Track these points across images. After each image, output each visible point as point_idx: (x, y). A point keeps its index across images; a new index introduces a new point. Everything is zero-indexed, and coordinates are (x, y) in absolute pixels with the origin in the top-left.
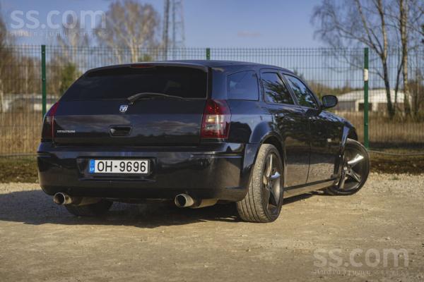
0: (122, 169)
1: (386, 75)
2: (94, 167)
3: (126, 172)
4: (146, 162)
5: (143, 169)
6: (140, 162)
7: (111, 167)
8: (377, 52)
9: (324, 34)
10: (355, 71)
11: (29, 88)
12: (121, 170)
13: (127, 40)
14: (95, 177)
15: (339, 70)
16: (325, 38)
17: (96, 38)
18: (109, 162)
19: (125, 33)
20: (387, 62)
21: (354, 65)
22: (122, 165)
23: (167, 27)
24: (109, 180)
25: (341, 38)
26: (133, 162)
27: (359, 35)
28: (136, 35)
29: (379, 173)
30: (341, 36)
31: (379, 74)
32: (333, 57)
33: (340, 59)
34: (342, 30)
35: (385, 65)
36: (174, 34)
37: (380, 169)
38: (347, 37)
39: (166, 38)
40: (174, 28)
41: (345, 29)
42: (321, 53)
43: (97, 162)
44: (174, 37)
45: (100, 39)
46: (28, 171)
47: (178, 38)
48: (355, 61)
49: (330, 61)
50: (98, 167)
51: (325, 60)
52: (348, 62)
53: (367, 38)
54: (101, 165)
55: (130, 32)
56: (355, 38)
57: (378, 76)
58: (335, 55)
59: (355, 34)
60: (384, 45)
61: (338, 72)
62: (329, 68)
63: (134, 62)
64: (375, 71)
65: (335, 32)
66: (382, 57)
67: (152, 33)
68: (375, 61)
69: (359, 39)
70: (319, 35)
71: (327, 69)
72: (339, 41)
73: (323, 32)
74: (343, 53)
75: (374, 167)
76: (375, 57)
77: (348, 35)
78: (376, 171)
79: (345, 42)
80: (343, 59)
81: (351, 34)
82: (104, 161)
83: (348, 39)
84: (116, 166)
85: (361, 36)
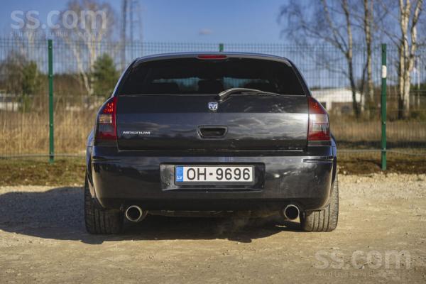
0: (220, 177)
1: (351, 74)
2: (182, 175)
3: (224, 180)
4: (250, 168)
5: (246, 176)
7: (205, 174)
8: (343, 51)
10: (321, 71)
12: (217, 178)
14: (185, 186)
18: (202, 169)
20: (353, 61)
21: (319, 64)
22: (219, 172)
23: (125, 26)
24: (205, 190)
25: (307, 38)
26: (233, 168)
29: (398, 174)
30: (307, 35)
31: (344, 73)
32: (299, 56)
34: (308, 29)
35: (350, 65)
36: (131, 33)
37: (398, 170)
40: (132, 27)
41: (311, 29)
43: (186, 169)
44: (132, 36)
46: (35, 173)
47: (136, 37)
50: (187, 174)
52: (313, 61)
54: (191, 172)
55: (88, 31)
57: (344, 76)
59: (322, 34)
60: (349, 45)
64: (340, 70)
65: (301, 32)
66: (347, 56)
68: (340, 61)
70: (285, 34)
73: (289, 32)
75: (391, 167)
76: (340, 56)
77: (313, 34)
78: (394, 172)
79: (311, 41)
82: (195, 168)
84: (211, 174)
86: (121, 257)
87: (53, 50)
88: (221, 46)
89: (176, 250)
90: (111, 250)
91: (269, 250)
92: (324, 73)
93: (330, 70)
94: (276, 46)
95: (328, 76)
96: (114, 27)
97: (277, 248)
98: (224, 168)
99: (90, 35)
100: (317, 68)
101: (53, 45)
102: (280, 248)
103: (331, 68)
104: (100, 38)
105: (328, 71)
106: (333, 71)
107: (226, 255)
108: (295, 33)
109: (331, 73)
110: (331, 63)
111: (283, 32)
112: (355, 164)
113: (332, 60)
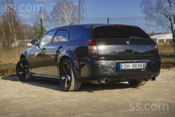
0: (133, 67)
2: (122, 67)
6: (140, 64)
7: (129, 66)
9: (146, 12)
11: (26, 37)
13: (64, 16)
15: (153, 26)
16: (146, 13)
17: (52, 16)
18: (128, 64)
19: (63, 14)
23: (80, 11)
26: (137, 64)
27: (160, 11)
28: (67, 14)
30: (153, 12)
33: (153, 21)
36: (83, 14)
38: (155, 12)
39: (79, 15)
40: (83, 11)
42: (145, 19)
45: (53, 16)
48: (159, 22)
49: (149, 22)
51: (147, 22)
53: (164, 12)
54: (125, 65)
55: (65, 13)
56: (159, 12)
58: (151, 20)
59: (159, 11)
61: (152, 27)
62: (148, 25)
63: (67, 25)
67: (74, 13)
69: (161, 13)
70: (144, 12)
71: (147, 26)
72: (152, 14)
74: (154, 19)
77: (156, 12)
80: (154, 21)
81: (157, 11)
82: (126, 64)
83: (156, 13)
84: (131, 66)
85: (161, 12)
86: (58, 101)
87: (43, 23)
88: (108, 19)
89: (80, 98)
90: (56, 98)
91: (115, 97)
92: (161, 27)
93: (163, 26)
94: (132, 18)
95: (162, 29)
96: (75, 11)
97: (118, 97)
98: (135, 64)
99: (66, 15)
100: (157, 25)
101: (43, 21)
102: (119, 97)
103: (163, 25)
104: (70, 16)
105: (162, 26)
106: (164, 26)
107: (98, 100)
108: (148, 11)
109: (164, 27)
110: (163, 23)
111: (143, 11)
112: (164, 64)
113: (164, 22)
